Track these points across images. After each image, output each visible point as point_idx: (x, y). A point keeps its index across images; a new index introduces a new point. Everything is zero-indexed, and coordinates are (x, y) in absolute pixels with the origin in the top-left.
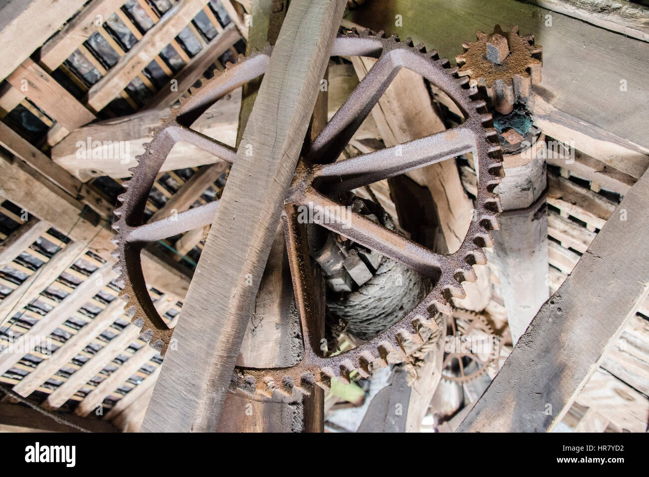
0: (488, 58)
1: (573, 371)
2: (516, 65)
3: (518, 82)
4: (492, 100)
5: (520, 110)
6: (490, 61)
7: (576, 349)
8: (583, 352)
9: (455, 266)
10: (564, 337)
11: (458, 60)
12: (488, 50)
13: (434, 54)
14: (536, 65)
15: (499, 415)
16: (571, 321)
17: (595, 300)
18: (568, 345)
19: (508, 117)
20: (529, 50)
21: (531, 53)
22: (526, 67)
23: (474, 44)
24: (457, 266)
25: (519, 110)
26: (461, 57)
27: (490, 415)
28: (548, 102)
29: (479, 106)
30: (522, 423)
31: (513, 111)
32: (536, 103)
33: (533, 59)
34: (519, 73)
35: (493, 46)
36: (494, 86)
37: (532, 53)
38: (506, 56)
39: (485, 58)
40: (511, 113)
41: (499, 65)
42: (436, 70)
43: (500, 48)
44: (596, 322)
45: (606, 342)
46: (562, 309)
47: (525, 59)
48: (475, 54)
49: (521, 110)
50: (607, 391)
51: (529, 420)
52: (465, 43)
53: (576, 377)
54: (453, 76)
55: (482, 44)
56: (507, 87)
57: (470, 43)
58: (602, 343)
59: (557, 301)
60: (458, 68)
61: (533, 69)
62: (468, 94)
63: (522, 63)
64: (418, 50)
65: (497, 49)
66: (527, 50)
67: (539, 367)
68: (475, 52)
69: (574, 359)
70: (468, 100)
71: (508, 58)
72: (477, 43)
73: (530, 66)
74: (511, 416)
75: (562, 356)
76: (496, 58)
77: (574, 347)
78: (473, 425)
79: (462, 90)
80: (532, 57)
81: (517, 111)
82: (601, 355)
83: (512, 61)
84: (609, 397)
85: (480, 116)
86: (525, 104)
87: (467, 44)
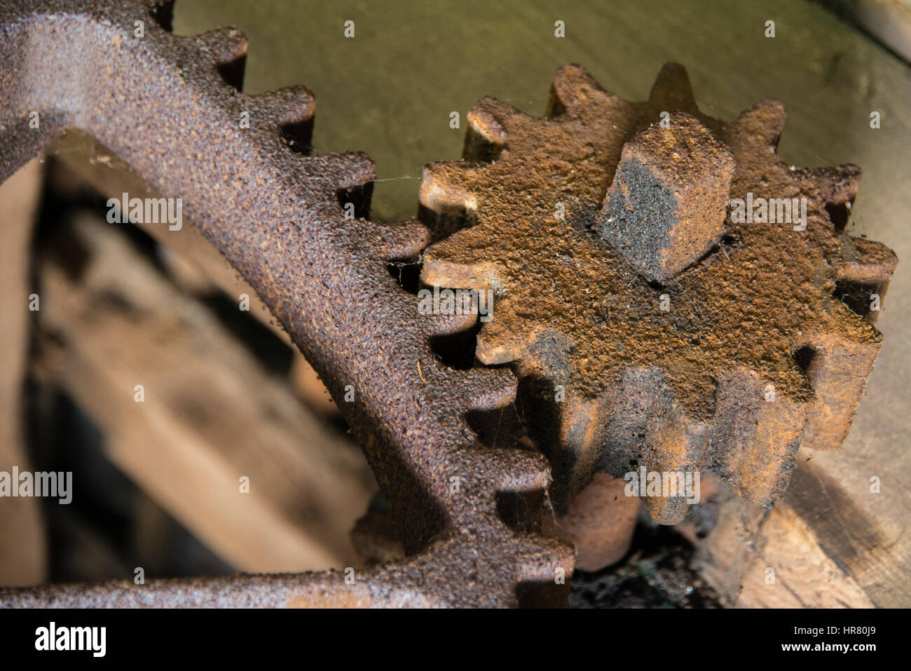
0: (606, 233)
2: (748, 316)
3: (734, 411)
4: (576, 468)
5: (665, 565)
6: (609, 251)
11: (434, 191)
12: (621, 188)
13: (296, 113)
14: (852, 346)
19: (592, 587)
20: (826, 255)
21: (832, 275)
22: (800, 339)
23: (538, 129)
25: (660, 566)
26: (453, 181)
28: (846, 570)
29: (512, 482)
31: (622, 563)
32: (768, 550)
33: (842, 307)
34: (756, 363)
35: (657, 173)
36: (612, 393)
37: (842, 273)
38: (702, 248)
39: (585, 223)
40: (610, 570)
41: (656, 286)
42: (296, 209)
43: (690, 198)
47: (799, 299)
48: (536, 186)
49: (671, 567)
52: (486, 109)
54: (393, 271)
55: (577, 142)
56: (683, 419)
57: (517, 119)
60: (423, 232)
61: (828, 363)
62: (464, 396)
63: (783, 316)
64: (209, 61)
65: (679, 197)
66: (816, 251)
68: (537, 177)
70: (457, 430)
71: (706, 263)
72: (553, 129)
73: (823, 341)
76: (653, 247)
79: (434, 365)
80: (837, 294)
81: (647, 565)
83: (730, 288)
85: (511, 542)
86: (697, 543)
87: (498, 120)
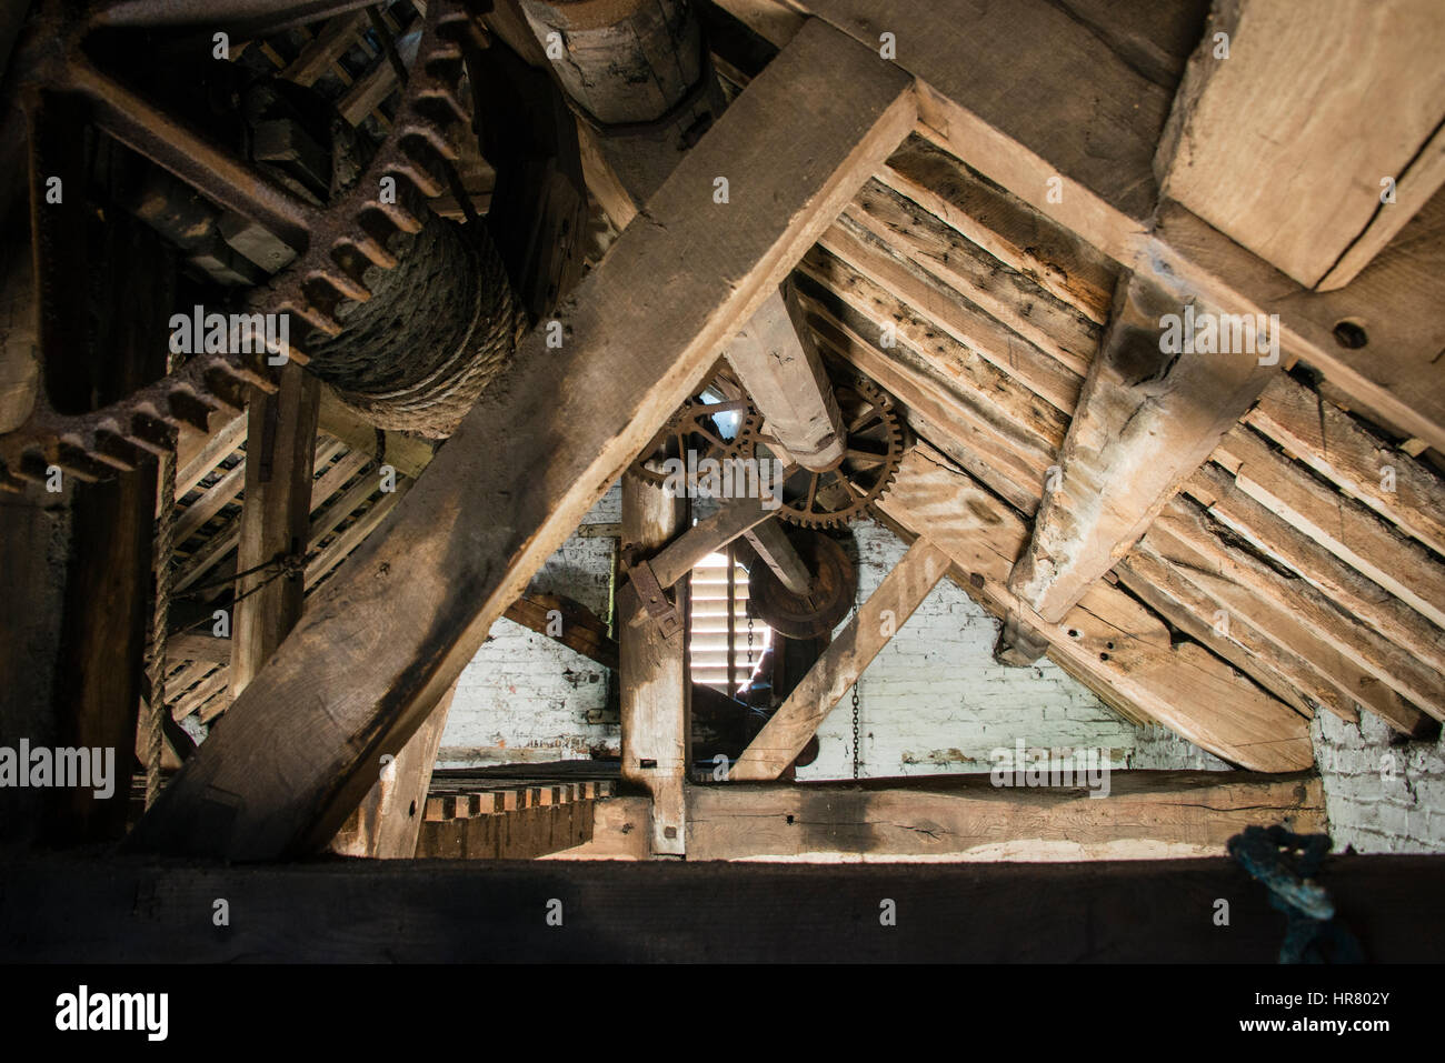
1: (574, 451)
7: (585, 409)
8: (598, 415)
9: (336, 232)
10: (568, 384)
15: (427, 534)
16: (586, 353)
17: (637, 313)
18: (573, 400)
24: (340, 232)
27: (411, 532)
30: (467, 548)
44: (631, 356)
45: (643, 396)
46: (574, 328)
50: (955, 506)
51: (480, 544)
53: (575, 463)
58: (633, 398)
59: (566, 313)
67: (513, 441)
69: (577, 428)
74: (448, 536)
75: (559, 422)
77: (584, 405)
78: (379, 550)
82: (630, 421)
84: (956, 517)
